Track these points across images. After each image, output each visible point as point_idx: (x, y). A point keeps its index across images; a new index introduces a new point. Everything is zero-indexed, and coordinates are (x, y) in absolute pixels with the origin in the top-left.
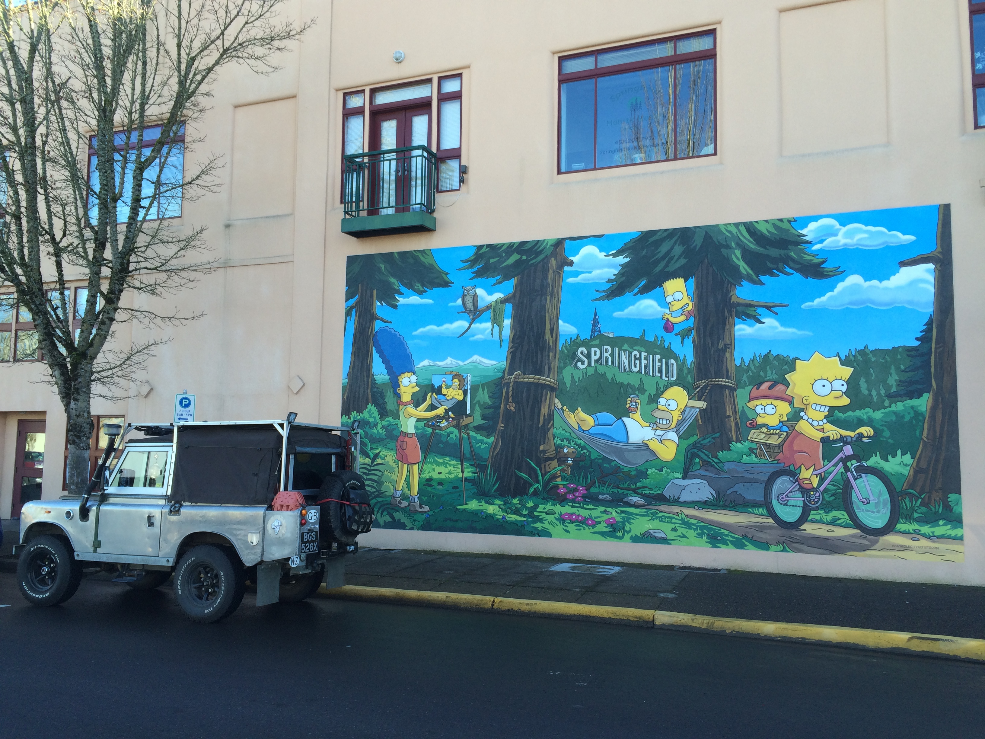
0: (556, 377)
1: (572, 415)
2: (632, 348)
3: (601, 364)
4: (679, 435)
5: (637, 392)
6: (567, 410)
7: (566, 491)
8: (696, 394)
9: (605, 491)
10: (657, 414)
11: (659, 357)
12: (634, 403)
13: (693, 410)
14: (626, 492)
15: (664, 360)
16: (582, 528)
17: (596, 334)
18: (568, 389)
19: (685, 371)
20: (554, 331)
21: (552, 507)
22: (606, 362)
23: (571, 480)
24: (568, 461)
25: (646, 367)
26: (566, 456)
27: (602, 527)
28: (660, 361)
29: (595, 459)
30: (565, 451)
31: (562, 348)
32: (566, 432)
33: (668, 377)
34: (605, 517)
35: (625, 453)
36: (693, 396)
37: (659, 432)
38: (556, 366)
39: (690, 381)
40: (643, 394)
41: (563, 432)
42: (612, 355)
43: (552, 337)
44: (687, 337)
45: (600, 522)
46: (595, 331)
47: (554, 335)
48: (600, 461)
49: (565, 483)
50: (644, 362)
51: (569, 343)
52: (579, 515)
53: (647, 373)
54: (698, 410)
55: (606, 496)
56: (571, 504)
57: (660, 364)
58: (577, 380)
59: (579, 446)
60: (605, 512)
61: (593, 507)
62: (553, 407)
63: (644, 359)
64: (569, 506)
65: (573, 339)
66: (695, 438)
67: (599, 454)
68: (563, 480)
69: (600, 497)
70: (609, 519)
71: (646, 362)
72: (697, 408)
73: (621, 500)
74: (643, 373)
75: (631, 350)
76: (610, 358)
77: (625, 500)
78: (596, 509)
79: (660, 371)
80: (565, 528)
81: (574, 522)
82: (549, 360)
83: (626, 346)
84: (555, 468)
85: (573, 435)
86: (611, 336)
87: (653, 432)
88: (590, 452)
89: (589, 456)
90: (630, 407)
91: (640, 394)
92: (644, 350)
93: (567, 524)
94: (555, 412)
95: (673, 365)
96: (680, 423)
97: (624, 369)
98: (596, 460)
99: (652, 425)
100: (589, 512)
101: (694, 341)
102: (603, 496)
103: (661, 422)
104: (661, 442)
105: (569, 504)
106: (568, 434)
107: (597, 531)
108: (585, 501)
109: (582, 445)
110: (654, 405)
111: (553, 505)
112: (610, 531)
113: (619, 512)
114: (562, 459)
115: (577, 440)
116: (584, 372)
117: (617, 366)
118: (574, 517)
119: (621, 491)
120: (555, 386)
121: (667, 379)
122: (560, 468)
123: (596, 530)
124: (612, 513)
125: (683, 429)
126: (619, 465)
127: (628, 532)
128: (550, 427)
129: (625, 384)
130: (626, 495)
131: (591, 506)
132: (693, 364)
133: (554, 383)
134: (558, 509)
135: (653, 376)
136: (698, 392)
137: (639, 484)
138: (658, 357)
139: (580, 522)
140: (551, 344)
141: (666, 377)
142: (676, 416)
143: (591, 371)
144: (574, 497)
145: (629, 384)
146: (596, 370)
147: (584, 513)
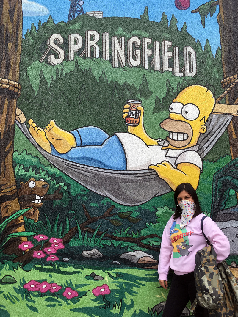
0: (17, 77)
1: (42, 132)
2: (129, 33)
3: (84, 57)
4: (203, 156)
5: (138, 96)
6: (34, 125)
7: (32, 246)
8: (226, 95)
9: (92, 244)
10: (168, 126)
11: (170, 43)
12: (134, 112)
13: (223, 118)
14: (125, 244)
15: (177, 48)
16: (57, 304)
17: (76, 15)
18: (36, 94)
19: (209, 62)
20: (16, 13)
21: (11, 273)
22: (92, 53)
23: (39, 230)
24: (35, 199)
25: (151, 58)
26: (33, 193)
27: (88, 301)
28: (170, 49)
29: (77, 195)
30: (32, 185)
31: (26, 35)
32: (33, 157)
33: (184, 72)
34: (93, 284)
35: (123, 185)
36: (222, 98)
37: (173, 153)
38: (18, 61)
39: (217, 77)
40: (147, 98)
41: (28, 157)
42: (100, 43)
43: (12, 21)
44: (209, 15)
45: (85, 294)
46: (75, 10)
47: (15, 18)
48: (85, 198)
49: (30, 233)
50: (148, 52)
51: (37, 29)
52: (52, 283)
53: (152, 68)
54: (230, 118)
55: (93, 251)
56: (39, 266)
57: (170, 54)
58: (49, 80)
59: (53, 176)
60: (93, 276)
61: (74, 270)
62: (13, 121)
63: (148, 48)
64: (37, 269)
65: (42, 23)
66: (227, 160)
67: (83, 189)
68: (27, 229)
69: (85, 253)
70: (99, 288)
71: (150, 52)
72: (229, 114)
73: (117, 257)
74: (146, 67)
75: (128, 36)
76: (97, 47)
77: (123, 256)
78: (78, 272)
79: (171, 64)
80: (30, 304)
81: (45, 295)
82: (6, 52)
83: (120, 31)
84: (16, 211)
85: (43, 161)
86: (98, 17)
87: (164, 152)
88: (69, 186)
89: (68, 191)
90: (128, 117)
91: (142, 99)
92: (147, 35)
93: (33, 298)
94: (16, 128)
95: (190, 55)
96: (203, 138)
97: (119, 63)
98: (79, 198)
99: (161, 143)
100: (68, 278)
101: (219, 21)
102: (89, 252)
103: (175, 138)
104: (176, 166)
105: (37, 266)
106: (35, 160)
107: (81, 307)
108: (62, 261)
109: (57, 176)
110: (164, 113)
111: (12, 268)
112: (100, 307)
113: (114, 275)
114: (26, 198)
115: (49, 168)
116: (59, 70)
117: (107, 58)
118: (44, 286)
119: (116, 243)
120: (16, 90)
121: (181, 75)
122: (24, 211)
123: (78, 305)
124: (102, 279)
125: (208, 147)
126: (113, 204)
127: (129, 307)
128: (8, 151)
129: (121, 83)
130: (125, 250)
131: (70, 269)
132: (220, 53)
133: (14, 86)
134: (19, 274)
135: (161, 71)
136: (229, 92)
137: (144, 232)
138: (168, 44)
139: (54, 294)
140: (10, 31)
141: (180, 72)
142: (197, 128)
143: (69, 68)
144: (44, 255)
145: (126, 84)
146: (77, 66)
147: (59, 279)
